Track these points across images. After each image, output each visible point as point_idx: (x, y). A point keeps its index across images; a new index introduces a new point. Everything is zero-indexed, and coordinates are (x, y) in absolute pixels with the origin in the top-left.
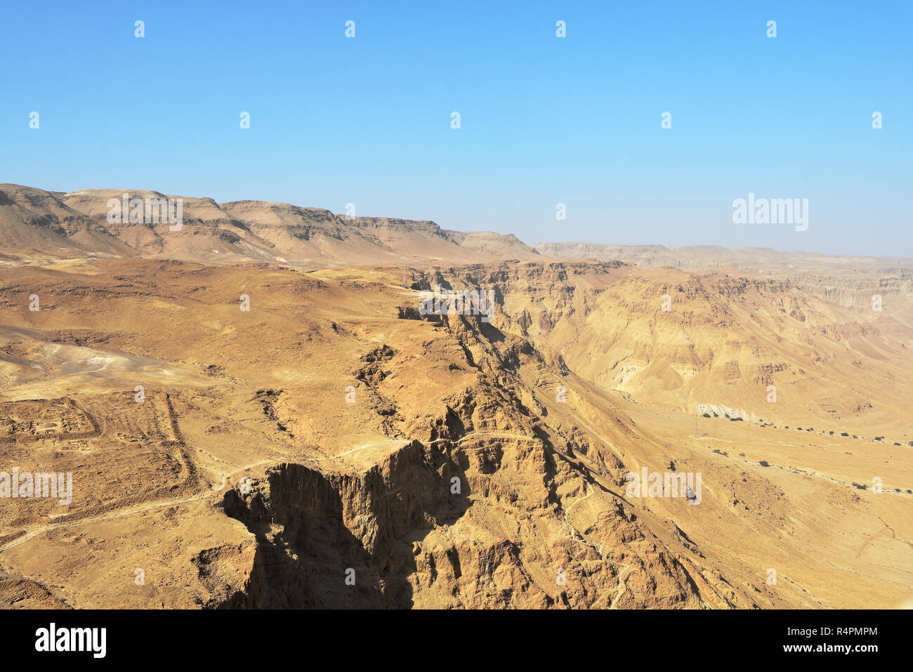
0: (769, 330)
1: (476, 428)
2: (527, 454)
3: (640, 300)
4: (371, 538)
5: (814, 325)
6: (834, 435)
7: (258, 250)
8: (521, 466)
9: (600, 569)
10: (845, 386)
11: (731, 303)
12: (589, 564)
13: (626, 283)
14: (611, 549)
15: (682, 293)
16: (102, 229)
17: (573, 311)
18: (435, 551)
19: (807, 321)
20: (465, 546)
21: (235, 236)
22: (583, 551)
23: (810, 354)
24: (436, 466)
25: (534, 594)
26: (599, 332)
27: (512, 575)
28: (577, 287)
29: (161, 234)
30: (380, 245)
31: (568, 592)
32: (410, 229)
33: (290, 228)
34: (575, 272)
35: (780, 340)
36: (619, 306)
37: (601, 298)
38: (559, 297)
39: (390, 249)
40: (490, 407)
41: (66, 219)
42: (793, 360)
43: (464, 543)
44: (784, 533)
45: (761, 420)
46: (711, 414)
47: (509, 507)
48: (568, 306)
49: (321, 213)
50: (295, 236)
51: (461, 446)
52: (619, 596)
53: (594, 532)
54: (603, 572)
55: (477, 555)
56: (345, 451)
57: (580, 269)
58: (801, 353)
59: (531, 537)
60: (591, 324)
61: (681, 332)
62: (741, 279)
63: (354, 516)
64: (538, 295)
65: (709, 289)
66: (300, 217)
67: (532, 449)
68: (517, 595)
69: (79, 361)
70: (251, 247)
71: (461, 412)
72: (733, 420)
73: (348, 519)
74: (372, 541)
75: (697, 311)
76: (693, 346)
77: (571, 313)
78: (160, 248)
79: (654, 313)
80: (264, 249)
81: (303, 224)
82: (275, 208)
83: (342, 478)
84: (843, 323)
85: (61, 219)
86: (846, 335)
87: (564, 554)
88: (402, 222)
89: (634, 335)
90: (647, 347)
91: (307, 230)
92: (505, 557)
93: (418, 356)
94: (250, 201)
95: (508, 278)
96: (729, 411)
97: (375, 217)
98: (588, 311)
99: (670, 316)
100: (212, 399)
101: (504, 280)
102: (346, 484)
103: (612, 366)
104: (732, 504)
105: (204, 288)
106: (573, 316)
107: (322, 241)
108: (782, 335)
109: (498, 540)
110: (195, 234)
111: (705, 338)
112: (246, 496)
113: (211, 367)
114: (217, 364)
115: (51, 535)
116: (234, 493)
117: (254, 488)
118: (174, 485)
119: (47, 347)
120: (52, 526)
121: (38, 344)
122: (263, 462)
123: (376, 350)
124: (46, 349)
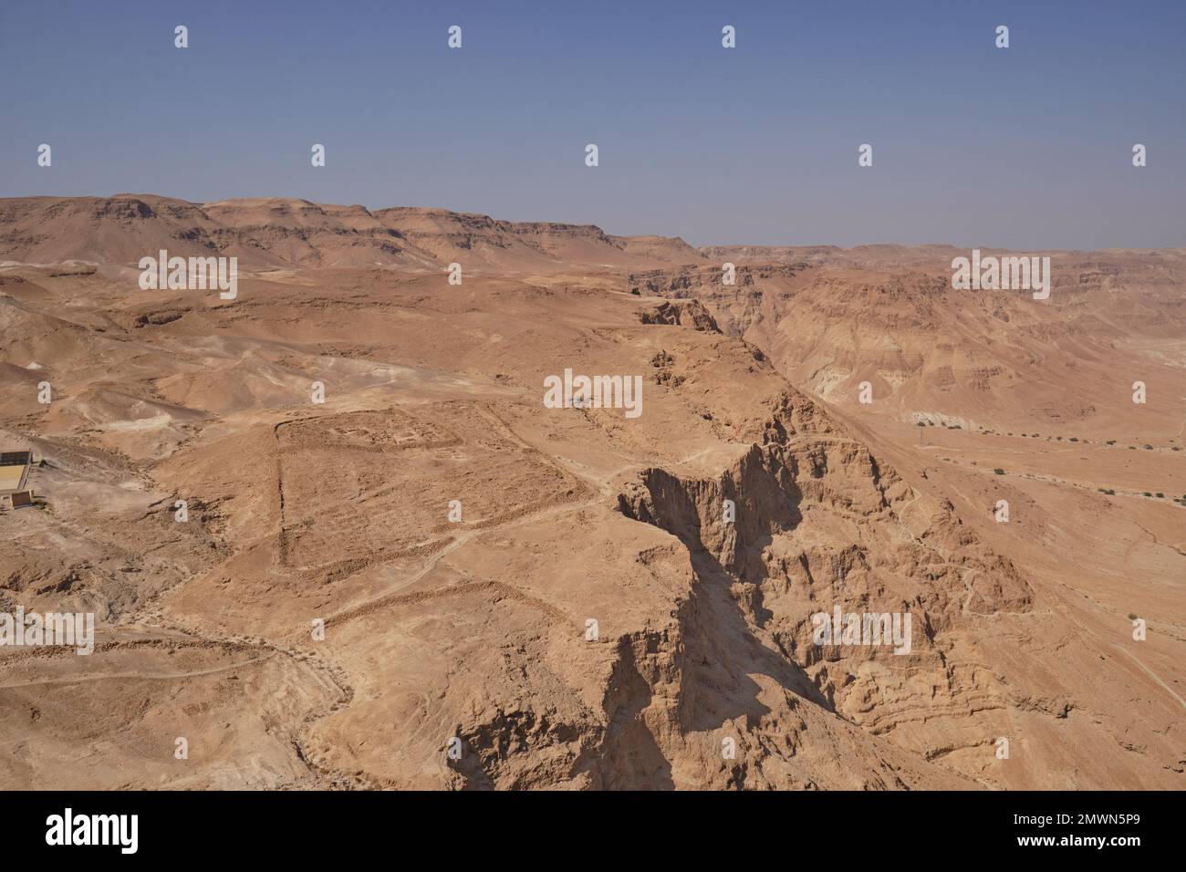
0: (977, 332)
1: (797, 431)
2: (852, 457)
3: (838, 303)
4: (731, 545)
5: (1020, 325)
6: (1063, 440)
7: (423, 261)
8: (849, 469)
9: (946, 573)
10: (1064, 389)
11: (934, 303)
12: (933, 568)
13: (820, 286)
14: (951, 553)
15: (884, 295)
16: (254, 242)
17: (762, 318)
18: (787, 556)
19: (1011, 320)
20: (814, 551)
21: (396, 247)
22: (927, 555)
23: (1023, 357)
24: (775, 471)
25: (891, 598)
26: (793, 339)
27: (866, 580)
28: (765, 292)
29: (318, 246)
30: (543, 252)
31: (922, 596)
32: (574, 234)
33: (451, 236)
34: (762, 276)
35: (990, 342)
36: (813, 311)
37: (791, 303)
38: (747, 303)
39: (553, 256)
40: (807, 410)
41: (215, 232)
42: (1007, 363)
43: (813, 548)
44: (1048, 541)
45: (981, 428)
46: (926, 423)
47: (845, 512)
48: (756, 312)
49: (480, 219)
50: (457, 244)
51: (790, 449)
52: (969, 598)
53: (930, 536)
54: (950, 576)
55: (828, 560)
56: (689, 456)
57: (766, 273)
58: (1014, 356)
59: (873, 541)
60: (783, 331)
61: (887, 336)
62: (940, 278)
63: (712, 521)
64: (723, 302)
65: (910, 290)
66: (459, 225)
67: (857, 451)
68: (874, 599)
69: (363, 374)
70: (414, 258)
71: (781, 415)
72: (951, 428)
73: (707, 525)
74: (733, 547)
75: (903, 314)
76: (901, 351)
77: (760, 321)
78: (318, 261)
79: (854, 316)
80: (427, 260)
81: (463, 231)
82: (431, 215)
83: (699, 482)
84: (1049, 322)
85: (209, 232)
86: (1054, 335)
87: (911, 558)
88: (564, 227)
89: (833, 341)
90: (849, 355)
91: (469, 237)
92: (856, 561)
93: (712, 359)
94: (403, 208)
95: (690, 284)
96: (945, 418)
97: (535, 222)
98: (778, 318)
99: (873, 319)
100: (529, 408)
101: (686, 286)
102: (704, 489)
103: (811, 375)
104: (991, 512)
105: (429, 298)
106: (762, 323)
107: (486, 250)
108: (992, 338)
109: (846, 545)
110: (353, 245)
111: (914, 343)
112: (633, 501)
113: (498, 376)
114: (503, 374)
115: (482, 540)
116: (622, 498)
117: (636, 493)
118: (567, 490)
119: (320, 360)
120: (478, 532)
121: (310, 358)
122: (627, 467)
123: (658, 356)
124: (320, 362)
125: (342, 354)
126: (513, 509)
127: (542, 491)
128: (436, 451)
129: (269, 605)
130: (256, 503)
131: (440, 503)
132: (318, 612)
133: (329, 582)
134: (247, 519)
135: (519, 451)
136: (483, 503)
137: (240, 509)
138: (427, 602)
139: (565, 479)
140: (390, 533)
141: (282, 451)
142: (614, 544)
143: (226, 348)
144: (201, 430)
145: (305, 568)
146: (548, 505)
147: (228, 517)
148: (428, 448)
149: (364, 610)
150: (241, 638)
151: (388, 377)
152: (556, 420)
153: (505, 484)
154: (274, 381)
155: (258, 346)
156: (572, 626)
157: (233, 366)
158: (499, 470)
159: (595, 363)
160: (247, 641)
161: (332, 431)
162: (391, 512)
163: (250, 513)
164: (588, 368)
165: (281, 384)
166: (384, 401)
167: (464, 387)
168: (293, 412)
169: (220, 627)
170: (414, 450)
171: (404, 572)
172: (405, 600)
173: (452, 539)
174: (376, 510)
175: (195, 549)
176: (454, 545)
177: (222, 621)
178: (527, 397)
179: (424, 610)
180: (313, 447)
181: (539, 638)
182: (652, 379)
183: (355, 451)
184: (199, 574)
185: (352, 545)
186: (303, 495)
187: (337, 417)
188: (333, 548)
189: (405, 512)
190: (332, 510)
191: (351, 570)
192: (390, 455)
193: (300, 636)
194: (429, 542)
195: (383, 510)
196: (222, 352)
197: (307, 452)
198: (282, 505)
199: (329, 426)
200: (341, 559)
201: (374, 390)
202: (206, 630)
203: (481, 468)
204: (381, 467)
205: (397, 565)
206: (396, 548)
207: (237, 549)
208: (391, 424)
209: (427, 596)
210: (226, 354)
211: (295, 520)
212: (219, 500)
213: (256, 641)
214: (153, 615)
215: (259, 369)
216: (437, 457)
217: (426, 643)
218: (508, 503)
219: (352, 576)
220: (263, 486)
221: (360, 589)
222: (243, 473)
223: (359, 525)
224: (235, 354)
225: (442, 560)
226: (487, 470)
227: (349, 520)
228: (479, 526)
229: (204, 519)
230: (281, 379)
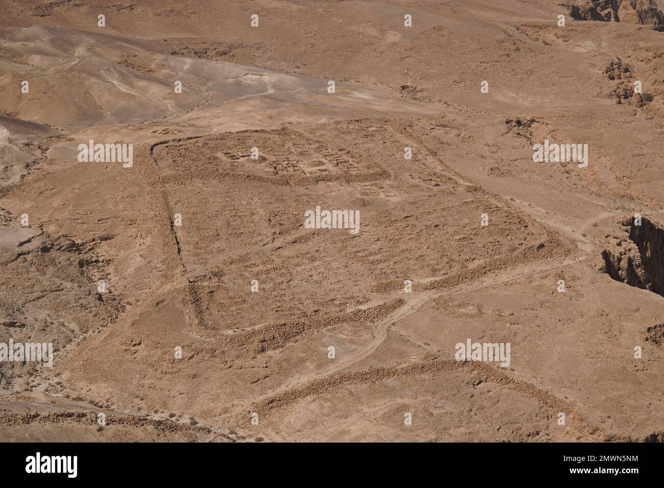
69: (231, 81)
112: (619, 260)
113: (403, 88)
114: (408, 84)
115: (441, 304)
116: (606, 255)
117: (621, 249)
118: (538, 243)
119: (173, 61)
120: (433, 294)
121: (159, 58)
122: (604, 215)
123: (612, 64)
124: (172, 64)
125: (196, 53)
126: (472, 266)
127: (506, 242)
128: (359, 187)
129: (194, 376)
130: (144, 247)
131: (375, 254)
132: (257, 388)
133: (263, 350)
134: (136, 265)
135: (461, 189)
136: (432, 256)
137: (122, 254)
138: (391, 382)
139: (530, 228)
140: (320, 291)
141: (165, 180)
142: (611, 316)
143: (53, 42)
144: (47, 149)
145: (230, 332)
146: (514, 262)
147: (108, 262)
148: (348, 182)
149: (314, 389)
150: (166, 415)
151: (263, 87)
152: (494, 149)
153: (456, 233)
154: (123, 88)
155: (92, 41)
156: (582, 420)
157: (68, 67)
158: (445, 213)
159: (531, 72)
160: (174, 419)
161: (219, 155)
162: (316, 263)
163: (139, 259)
164: (521, 80)
165: (133, 93)
166: (271, 117)
167: (367, 102)
168: (160, 129)
169: (137, 401)
170: (329, 183)
171: (352, 342)
172: (363, 377)
173: (401, 302)
174: (297, 260)
175: (81, 301)
176: (404, 309)
177: (138, 393)
178: (450, 117)
179: (389, 392)
180: (204, 176)
181: (538, 433)
182: (610, 96)
183: (256, 183)
184: (90, 333)
185: (279, 304)
186: (203, 238)
187: (223, 137)
188: (257, 308)
189: (334, 265)
190: (243, 259)
191: (287, 337)
192: (301, 190)
193: (239, 417)
194: (373, 304)
195: (306, 261)
196: (48, 47)
197: (198, 183)
198: (179, 250)
199: (215, 149)
200: (271, 322)
201: (251, 102)
202: (120, 404)
203: (421, 210)
204: (294, 204)
205: (341, 332)
206: (333, 310)
207: (129, 303)
208: (293, 149)
209: (390, 373)
210: (53, 50)
211: (199, 271)
212: (94, 240)
213: (186, 421)
214: (50, 381)
215: (102, 72)
216: (363, 194)
217: (403, 433)
218: (464, 257)
219: (288, 345)
220: (150, 224)
221: (303, 361)
222: (121, 207)
223: (280, 280)
224: (65, 50)
225: (393, 328)
226: (430, 213)
227: (268, 272)
228: (432, 286)
229: (81, 264)
230: (130, 85)
